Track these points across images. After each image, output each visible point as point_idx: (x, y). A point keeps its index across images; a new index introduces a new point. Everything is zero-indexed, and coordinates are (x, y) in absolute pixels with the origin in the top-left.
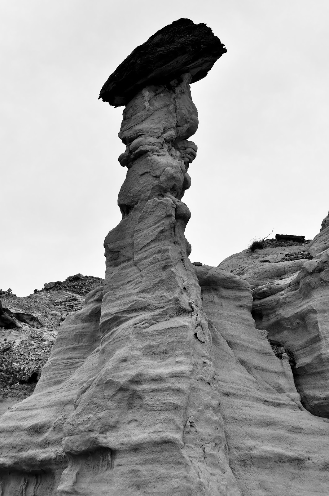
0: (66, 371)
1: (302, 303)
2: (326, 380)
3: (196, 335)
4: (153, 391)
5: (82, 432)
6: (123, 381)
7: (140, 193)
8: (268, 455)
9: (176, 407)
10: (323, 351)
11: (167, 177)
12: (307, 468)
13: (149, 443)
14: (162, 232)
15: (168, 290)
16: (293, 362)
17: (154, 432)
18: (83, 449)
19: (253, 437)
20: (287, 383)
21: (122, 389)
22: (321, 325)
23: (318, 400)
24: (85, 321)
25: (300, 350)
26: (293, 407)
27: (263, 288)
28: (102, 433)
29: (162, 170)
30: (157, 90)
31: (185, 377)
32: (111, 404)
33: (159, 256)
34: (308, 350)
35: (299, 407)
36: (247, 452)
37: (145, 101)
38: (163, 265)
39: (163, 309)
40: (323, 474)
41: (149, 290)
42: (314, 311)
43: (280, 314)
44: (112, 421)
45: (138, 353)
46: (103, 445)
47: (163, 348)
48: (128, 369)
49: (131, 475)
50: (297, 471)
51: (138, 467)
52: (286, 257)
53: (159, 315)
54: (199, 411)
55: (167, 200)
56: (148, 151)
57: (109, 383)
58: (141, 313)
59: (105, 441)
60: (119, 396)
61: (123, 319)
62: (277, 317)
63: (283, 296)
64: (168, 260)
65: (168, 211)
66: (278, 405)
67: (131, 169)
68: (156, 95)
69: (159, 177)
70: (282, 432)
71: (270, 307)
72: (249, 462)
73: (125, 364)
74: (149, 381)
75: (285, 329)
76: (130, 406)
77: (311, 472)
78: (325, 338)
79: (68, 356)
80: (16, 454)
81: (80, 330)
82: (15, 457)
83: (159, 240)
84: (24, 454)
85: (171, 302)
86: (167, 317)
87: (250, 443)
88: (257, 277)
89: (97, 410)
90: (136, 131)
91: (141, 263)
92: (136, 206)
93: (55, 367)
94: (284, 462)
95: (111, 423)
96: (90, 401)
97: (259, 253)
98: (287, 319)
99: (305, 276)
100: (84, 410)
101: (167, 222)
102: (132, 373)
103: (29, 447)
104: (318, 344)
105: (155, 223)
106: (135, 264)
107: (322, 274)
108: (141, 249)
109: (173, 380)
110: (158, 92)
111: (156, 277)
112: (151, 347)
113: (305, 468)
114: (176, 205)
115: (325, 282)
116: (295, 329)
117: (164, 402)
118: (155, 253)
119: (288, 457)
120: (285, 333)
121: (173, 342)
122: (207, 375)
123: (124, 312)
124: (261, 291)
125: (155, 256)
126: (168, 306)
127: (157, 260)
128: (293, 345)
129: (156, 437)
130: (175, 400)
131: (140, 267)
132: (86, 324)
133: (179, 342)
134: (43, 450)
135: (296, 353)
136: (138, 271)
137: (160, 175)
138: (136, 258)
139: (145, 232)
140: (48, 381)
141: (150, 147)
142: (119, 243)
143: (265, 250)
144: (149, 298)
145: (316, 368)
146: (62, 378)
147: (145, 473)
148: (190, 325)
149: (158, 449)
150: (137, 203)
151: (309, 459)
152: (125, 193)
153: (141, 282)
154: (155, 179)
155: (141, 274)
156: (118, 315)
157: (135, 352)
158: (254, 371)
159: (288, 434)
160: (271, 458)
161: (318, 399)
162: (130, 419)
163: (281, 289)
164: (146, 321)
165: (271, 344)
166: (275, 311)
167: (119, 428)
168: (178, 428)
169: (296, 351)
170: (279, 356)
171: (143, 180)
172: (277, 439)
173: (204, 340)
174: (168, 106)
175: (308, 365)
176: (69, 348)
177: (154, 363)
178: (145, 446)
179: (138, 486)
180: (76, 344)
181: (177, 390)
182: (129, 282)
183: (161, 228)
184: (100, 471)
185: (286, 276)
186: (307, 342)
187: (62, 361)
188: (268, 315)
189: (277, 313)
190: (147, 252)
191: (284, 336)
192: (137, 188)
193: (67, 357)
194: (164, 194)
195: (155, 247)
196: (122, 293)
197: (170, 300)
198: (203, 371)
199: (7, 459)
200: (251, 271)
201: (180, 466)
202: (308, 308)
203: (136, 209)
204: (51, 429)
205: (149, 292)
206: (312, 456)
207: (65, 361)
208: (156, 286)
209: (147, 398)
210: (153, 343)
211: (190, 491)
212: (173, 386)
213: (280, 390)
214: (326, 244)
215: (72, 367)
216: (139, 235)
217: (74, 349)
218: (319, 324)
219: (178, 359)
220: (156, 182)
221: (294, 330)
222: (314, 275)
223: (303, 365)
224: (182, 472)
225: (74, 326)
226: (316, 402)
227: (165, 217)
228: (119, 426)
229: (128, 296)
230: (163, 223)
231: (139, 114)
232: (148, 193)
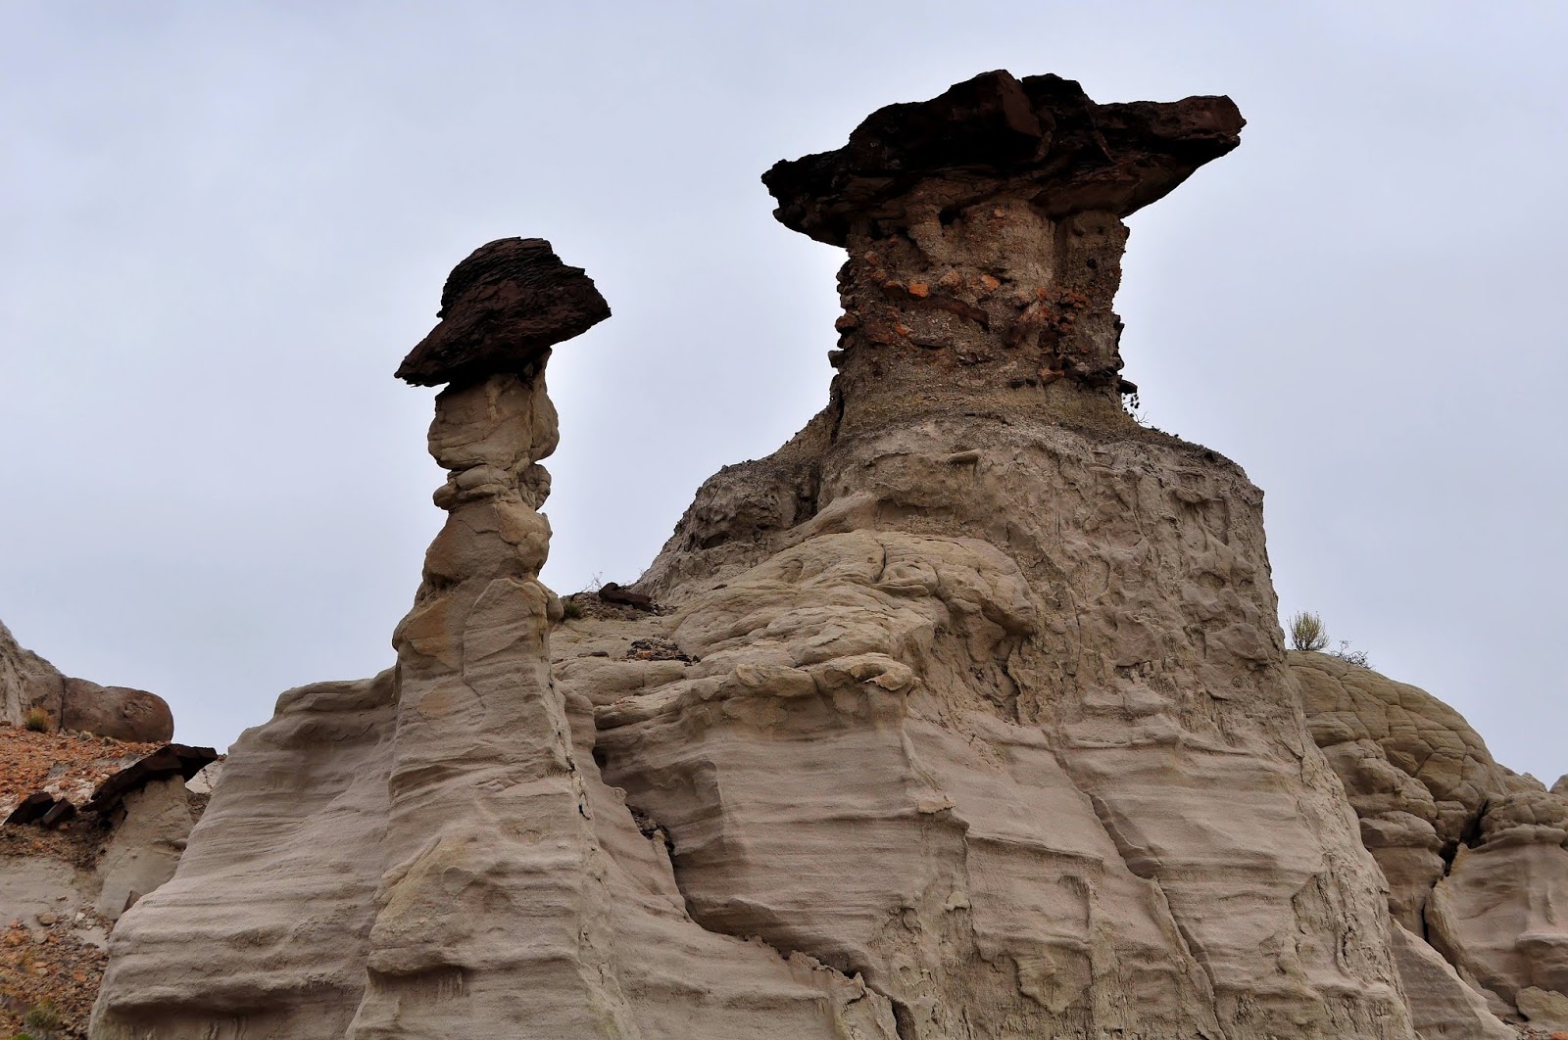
0: (258, 837)
1: (685, 748)
2: (727, 876)
3: (580, 807)
4: (527, 888)
5: (411, 943)
6: (476, 871)
7: (475, 563)
8: (666, 984)
9: (568, 913)
10: (726, 832)
11: (531, 548)
12: (707, 1004)
13: (533, 960)
14: (523, 639)
15: (534, 733)
16: (670, 846)
17: (537, 946)
18: (415, 968)
19: (646, 959)
20: (665, 878)
21: (476, 883)
22: (723, 789)
23: (714, 907)
24: (285, 747)
25: (679, 825)
26: (676, 917)
27: (610, 711)
28: (448, 945)
29: (524, 533)
30: (505, 383)
31: (575, 870)
32: (459, 904)
33: (517, 677)
34: (698, 827)
35: (685, 918)
36: (640, 978)
37: (489, 406)
38: (525, 694)
39: (526, 764)
40: (728, 1013)
41: (497, 730)
42: (711, 766)
43: (643, 762)
44: (464, 928)
45: (495, 830)
46: (452, 962)
47: (533, 825)
48: (482, 853)
49: (502, 1003)
50: (694, 1009)
51: (516, 993)
52: (636, 647)
53: (519, 771)
54: (592, 919)
55: (531, 587)
56: (493, 495)
57: (453, 874)
58: (485, 766)
59: (456, 956)
60: (471, 892)
61: (451, 771)
62: (637, 765)
63: (649, 731)
64: (534, 687)
65: (536, 606)
66: (658, 913)
67: (456, 515)
68: (503, 392)
69: (516, 545)
70: (677, 953)
71: (622, 745)
72: (642, 993)
73: (474, 845)
74: (520, 873)
75: (651, 787)
76: (488, 907)
77: (711, 1009)
78: (729, 811)
79: (256, 811)
80: (204, 980)
81: (278, 764)
82: (202, 985)
83: (516, 652)
84: (226, 980)
85: (539, 755)
86: (533, 776)
87: (643, 966)
88: (596, 688)
89: (434, 911)
90: (472, 456)
91: (479, 683)
92: (464, 582)
93: (233, 830)
94: (681, 994)
95: (464, 933)
96: (416, 898)
97: (575, 627)
98: (657, 770)
99: (695, 704)
100: (408, 910)
101: (532, 624)
102: (491, 860)
103: (237, 968)
104: (717, 820)
105: (508, 622)
106: (468, 683)
107: (726, 705)
108: (480, 660)
109: (560, 874)
110: (506, 386)
111: (513, 710)
112: (514, 822)
113: (704, 1004)
114: (548, 598)
115: (730, 718)
116: (670, 790)
117: (547, 904)
118: (509, 672)
119: (687, 987)
120: (651, 794)
121: (549, 817)
122: (596, 868)
123: (455, 760)
124: (606, 716)
125: (509, 675)
126: (535, 760)
127: (514, 684)
128: (666, 816)
129: (541, 953)
130: (564, 902)
131: (479, 690)
132: (288, 754)
133: (557, 818)
134: (274, 973)
135: (673, 831)
136: (472, 694)
137: (519, 543)
138: (469, 672)
139: (489, 632)
140: (220, 855)
141: (496, 486)
142: (434, 642)
143: (586, 623)
144: (499, 743)
145: (712, 858)
146: (252, 851)
147: (527, 1000)
148: (572, 792)
149: (546, 969)
150: (467, 577)
151: (709, 992)
152: (443, 555)
153: (484, 715)
154: (507, 546)
155: (481, 701)
156: (443, 765)
157: (488, 829)
158: (617, 856)
159: (683, 956)
160: (668, 987)
161: (714, 905)
162: (490, 927)
163: (645, 718)
164: (499, 780)
165: (632, 812)
166: (633, 755)
167: (474, 939)
168: (573, 941)
169: (674, 826)
170: (648, 834)
171: (483, 542)
172: (671, 962)
173: (589, 816)
174: (522, 414)
175: (696, 851)
176: (257, 796)
177: (521, 846)
178: (524, 965)
179: (517, 1018)
180: (270, 790)
181: (566, 889)
182: (458, 712)
183: (522, 633)
184: (439, 1001)
185: (646, 690)
186: (695, 814)
187: (245, 820)
188: (617, 759)
189: (635, 758)
190: (494, 666)
191: (650, 799)
192: (467, 553)
193: (254, 813)
194: (523, 574)
195: (510, 661)
196: (447, 730)
197: (538, 751)
198: (592, 861)
199: (181, 989)
200: (583, 674)
201: (578, 992)
202: (701, 759)
203: (464, 588)
204: (288, 939)
205: (498, 734)
206: (712, 987)
207: (253, 819)
208: (511, 726)
209: (518, 897)
210: (515, 816)
211: (595, 1023)
212: (560, 883)
213: (655, 889)
214: (709, 634)
215: (268, 831)
216: (474, 635)
217: (268, 798)
218: (719, 787)
219: (561, 844)
220: (510, 553)
221: (668, 791)
222: (711, 704)
223: (688, 851)
224: (583, 999)
225: (265, 755)
226: (708, 910)
227: (529, 616)
228: (474, 935)
229: (460, 735)
230: (526, 626)
231: (477, 425)
232: (494, 568)
